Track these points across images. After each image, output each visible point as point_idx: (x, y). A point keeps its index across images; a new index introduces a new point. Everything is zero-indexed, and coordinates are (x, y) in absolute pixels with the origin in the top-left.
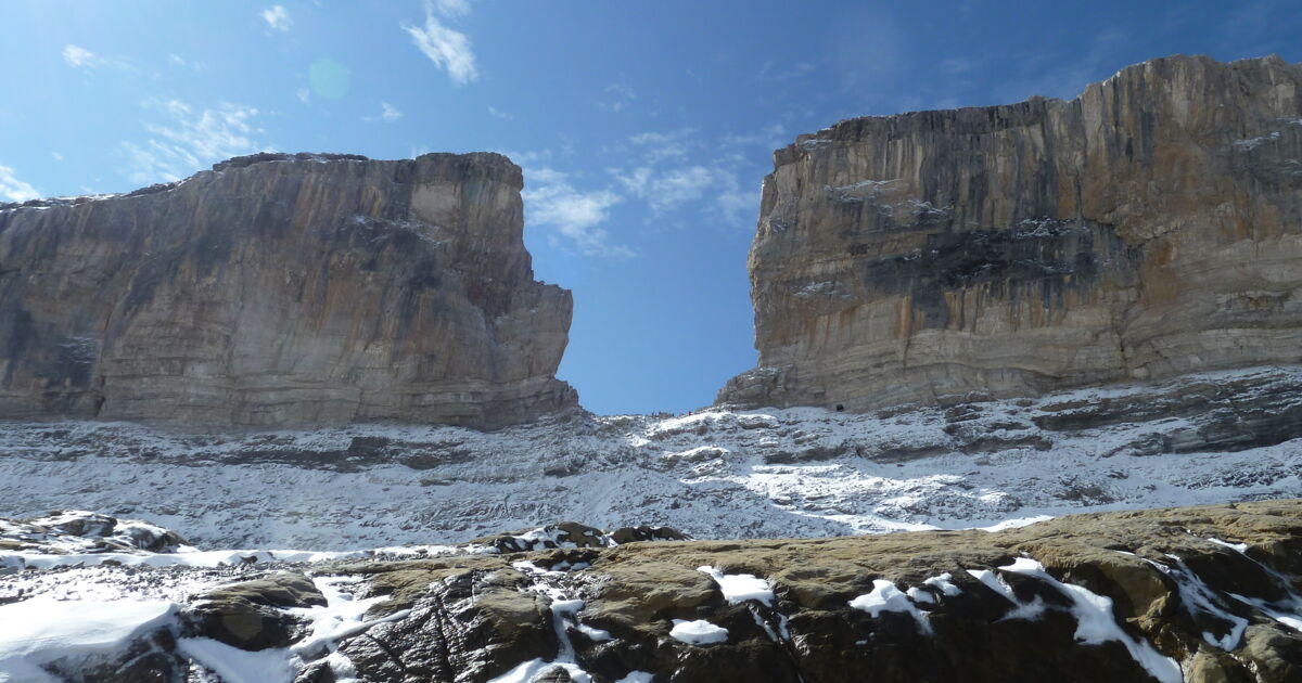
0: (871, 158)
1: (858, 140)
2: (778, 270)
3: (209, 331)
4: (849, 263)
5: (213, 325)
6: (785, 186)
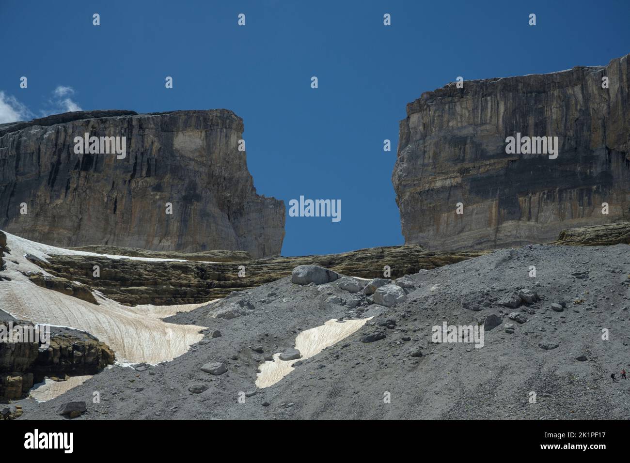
0: (470, 109)
1: (462, 97)
2: (414, 185)
3: (58, 234)
4: (459, 180)
5: (61, 230)
6: (415, 128)
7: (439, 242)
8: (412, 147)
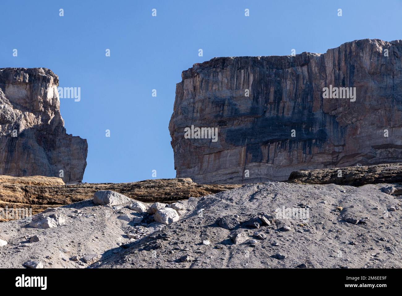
0: (229, 78)
1: (223, 69)
6: (188, 89)
7: (202, 176)
8: (185, 103)
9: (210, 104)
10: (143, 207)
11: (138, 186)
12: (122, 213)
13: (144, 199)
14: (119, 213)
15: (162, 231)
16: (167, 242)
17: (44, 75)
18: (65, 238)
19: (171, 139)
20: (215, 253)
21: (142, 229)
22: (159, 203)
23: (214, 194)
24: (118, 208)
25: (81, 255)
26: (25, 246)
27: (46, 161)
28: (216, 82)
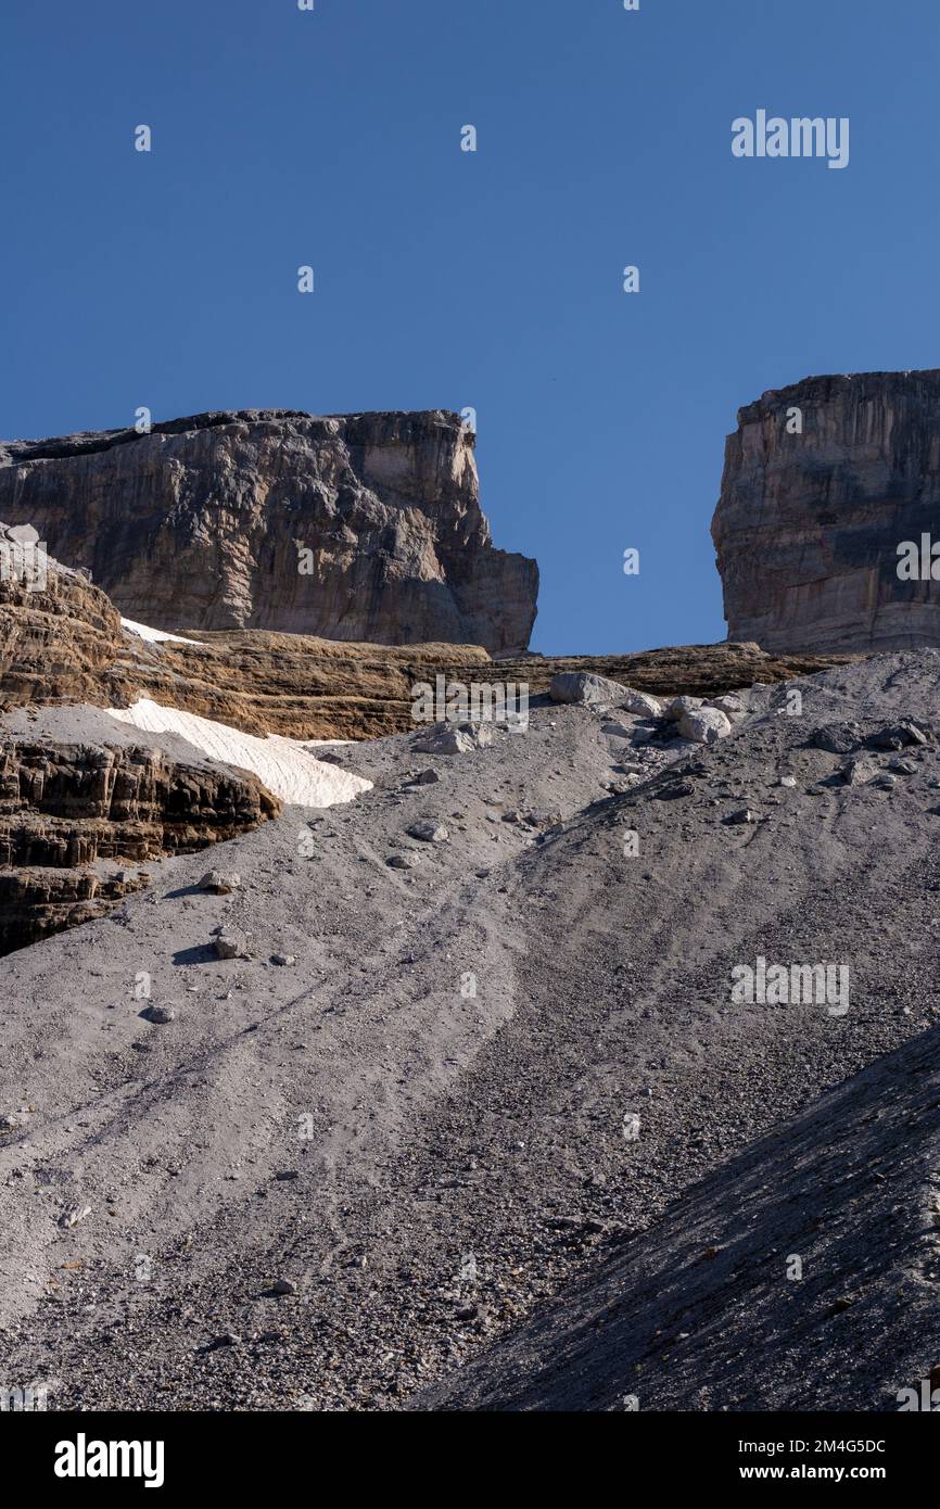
0: (840, 421)
1: (828, 401)
2: (747, 540)
4: (818, 534)
5: (191, 597)
6: (751, 447)
7: (783, 632)
8: (745, 477)
9: (801, 478)
10: (655, 705)
11: (643, 661)
12: (611, 719)
13: (657, 690)
14: (604, 719)
15: (694, 758)
16: (707, 781)
17: (444, 425)
18: (492, 774)
19: (715, 555)
20: (807, 804)
21: (652, 753)
22: (687, 697)
23: (807, 677)
24: (603, 709)
25: (525, 809)
26: (410, 792)
27: (451, 607)
28: (812, 429)
